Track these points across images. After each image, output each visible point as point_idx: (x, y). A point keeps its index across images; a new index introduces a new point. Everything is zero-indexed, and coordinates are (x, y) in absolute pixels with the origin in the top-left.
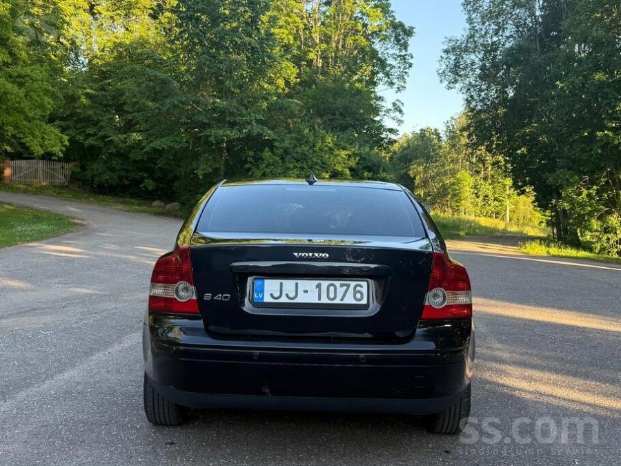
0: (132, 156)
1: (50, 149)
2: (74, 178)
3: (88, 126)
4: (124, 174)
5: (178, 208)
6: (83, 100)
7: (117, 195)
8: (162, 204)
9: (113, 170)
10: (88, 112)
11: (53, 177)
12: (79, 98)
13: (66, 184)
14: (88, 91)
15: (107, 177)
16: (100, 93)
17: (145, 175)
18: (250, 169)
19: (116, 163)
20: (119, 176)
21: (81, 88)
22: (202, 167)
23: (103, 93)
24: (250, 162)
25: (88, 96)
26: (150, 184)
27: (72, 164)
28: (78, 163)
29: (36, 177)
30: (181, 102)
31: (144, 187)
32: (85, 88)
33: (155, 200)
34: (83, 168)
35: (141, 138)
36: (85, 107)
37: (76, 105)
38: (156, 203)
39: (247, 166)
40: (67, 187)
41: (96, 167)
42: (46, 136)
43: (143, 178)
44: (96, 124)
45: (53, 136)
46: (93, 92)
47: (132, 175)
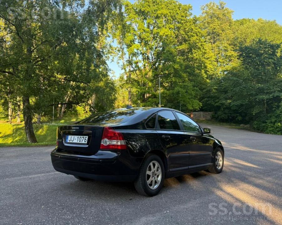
0: (232, 108)
1: (195, 108)
2: (213, 117)
3: (216, 99)
4: (229, 115)
5: (249, 127)
6: (214, 91)
7: (228, 122)
8: (244, 125)
9: (225, 113)
10: (215, 95)
11: (206, 117)
12: (212, 90)
13: (210, 119)
14: (215, 87)
15: (223, 116)
16: (220, 88)
17: (238, 115)
18: (275, 110)
19: (227, 111)
20: (228, 116)
21: (213, 87)
22: (255, 110)
23: (221, 87)
24: (275, 107)
25: (215, 89)
26: (240, 118)
27: (212, 112)
28: (214, 112)
29: (200, 117)
30: (244, 87)
31: (237, 119)
32: (214, 87)
33: (241, 124)
34: (216, 113)
35: (231, 101)
36: (214, 93)
37: (211, 93)
38: (242, 125)
39: (274, 109)
40: (211, 120)
41: (219, 113)
42: (194, 104)
43: (237, 116)
44: (218, 98)
45: (197, 103)
46: (217, 88)
47: (233, 115)
